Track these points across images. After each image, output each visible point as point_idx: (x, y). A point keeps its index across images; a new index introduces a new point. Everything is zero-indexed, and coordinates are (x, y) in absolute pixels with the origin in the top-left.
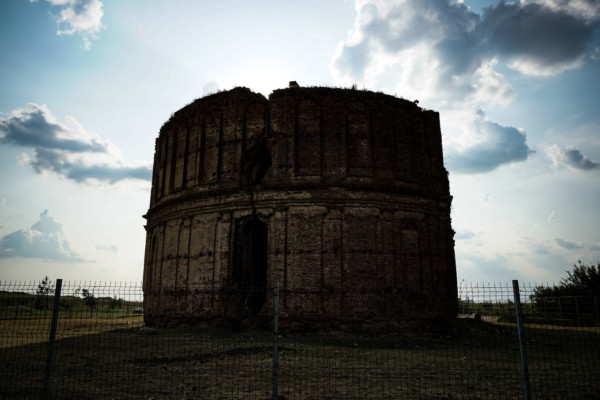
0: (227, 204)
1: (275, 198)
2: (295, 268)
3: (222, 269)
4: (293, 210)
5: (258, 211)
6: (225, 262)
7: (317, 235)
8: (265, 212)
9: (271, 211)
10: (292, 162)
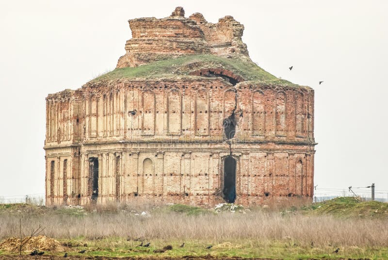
0: (216, 149)
1: (243, 147)
2: (253, 184)
3: (214, 183)
4: (251, 154)
5: (233, 154)
6: (216, 179)
7: (263, 167)
8: (237, 154)
9: (240, 154)
10: (250, 127)
